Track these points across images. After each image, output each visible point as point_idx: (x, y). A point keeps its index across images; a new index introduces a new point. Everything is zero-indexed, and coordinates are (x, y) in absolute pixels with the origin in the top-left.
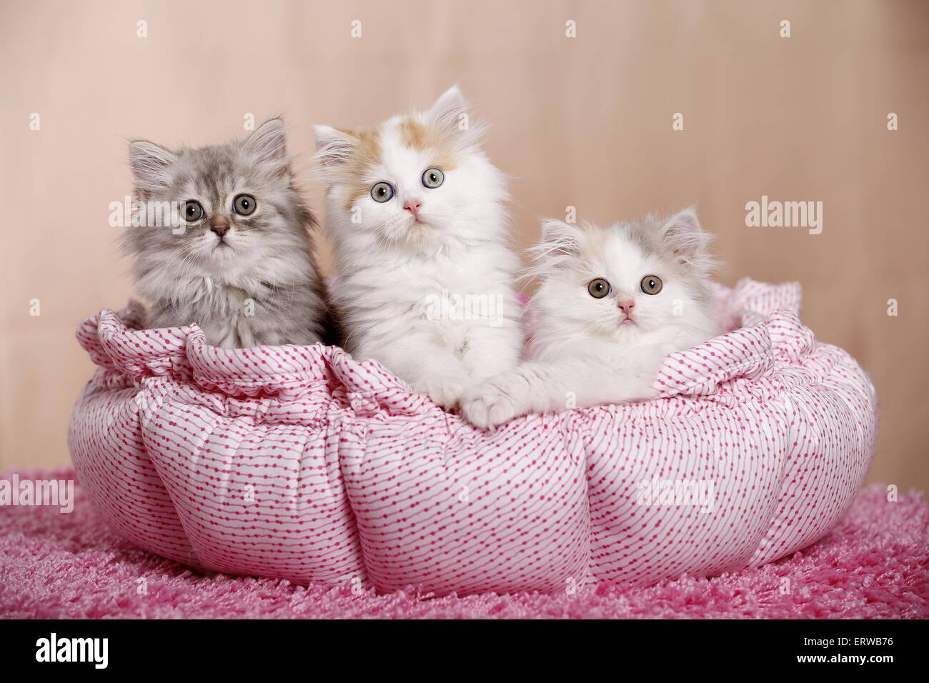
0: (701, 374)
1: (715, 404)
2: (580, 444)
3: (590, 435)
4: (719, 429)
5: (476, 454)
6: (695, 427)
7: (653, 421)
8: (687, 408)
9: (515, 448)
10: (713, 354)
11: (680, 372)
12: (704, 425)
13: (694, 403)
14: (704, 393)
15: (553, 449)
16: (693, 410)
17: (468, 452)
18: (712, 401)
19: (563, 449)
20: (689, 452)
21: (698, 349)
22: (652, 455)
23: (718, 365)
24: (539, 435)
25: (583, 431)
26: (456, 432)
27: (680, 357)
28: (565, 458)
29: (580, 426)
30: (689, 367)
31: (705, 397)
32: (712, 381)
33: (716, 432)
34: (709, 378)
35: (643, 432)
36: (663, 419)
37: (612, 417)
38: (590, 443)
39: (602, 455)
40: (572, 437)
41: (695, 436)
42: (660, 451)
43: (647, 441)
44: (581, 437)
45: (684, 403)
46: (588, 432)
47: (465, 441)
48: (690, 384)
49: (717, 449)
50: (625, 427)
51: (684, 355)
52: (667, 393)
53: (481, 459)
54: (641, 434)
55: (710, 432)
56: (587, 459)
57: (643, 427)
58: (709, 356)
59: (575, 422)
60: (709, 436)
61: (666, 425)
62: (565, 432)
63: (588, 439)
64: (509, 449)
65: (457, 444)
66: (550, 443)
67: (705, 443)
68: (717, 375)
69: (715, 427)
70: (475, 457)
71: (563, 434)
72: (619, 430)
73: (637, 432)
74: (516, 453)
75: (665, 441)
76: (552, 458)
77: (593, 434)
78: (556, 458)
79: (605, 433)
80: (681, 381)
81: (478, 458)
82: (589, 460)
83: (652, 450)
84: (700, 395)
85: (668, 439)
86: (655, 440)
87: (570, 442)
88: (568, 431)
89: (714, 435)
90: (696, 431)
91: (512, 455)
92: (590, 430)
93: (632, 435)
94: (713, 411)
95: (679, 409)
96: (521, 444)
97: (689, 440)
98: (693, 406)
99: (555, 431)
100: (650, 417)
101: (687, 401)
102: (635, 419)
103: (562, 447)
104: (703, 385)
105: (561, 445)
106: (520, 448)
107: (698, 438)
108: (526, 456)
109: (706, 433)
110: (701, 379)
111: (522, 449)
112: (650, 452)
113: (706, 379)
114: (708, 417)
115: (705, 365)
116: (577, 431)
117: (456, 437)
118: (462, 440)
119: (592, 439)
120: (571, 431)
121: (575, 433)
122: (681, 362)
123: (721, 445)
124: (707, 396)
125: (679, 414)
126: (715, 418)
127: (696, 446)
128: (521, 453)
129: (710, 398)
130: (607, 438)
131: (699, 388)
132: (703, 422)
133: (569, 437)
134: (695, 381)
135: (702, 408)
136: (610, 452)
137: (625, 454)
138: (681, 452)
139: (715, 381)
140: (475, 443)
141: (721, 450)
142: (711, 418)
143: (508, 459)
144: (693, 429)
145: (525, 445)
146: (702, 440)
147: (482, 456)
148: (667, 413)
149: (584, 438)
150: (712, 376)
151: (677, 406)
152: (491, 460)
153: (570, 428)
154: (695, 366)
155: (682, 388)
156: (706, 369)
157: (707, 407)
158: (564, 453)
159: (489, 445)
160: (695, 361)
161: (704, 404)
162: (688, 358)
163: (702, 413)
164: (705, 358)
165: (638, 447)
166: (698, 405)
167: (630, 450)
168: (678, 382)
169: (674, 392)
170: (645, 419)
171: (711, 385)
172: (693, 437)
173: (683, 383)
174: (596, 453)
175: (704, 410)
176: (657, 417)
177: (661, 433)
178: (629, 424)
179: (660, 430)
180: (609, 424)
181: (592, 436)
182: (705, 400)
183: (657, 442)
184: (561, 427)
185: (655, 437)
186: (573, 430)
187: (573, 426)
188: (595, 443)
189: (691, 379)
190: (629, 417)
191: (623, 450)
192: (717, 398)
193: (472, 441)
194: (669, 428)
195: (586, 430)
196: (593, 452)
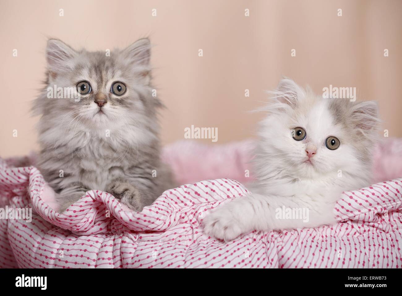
0: (365, 207)
1: (375, 229)
2: (275, 251)
3: (281, 245)
4: (374, 245)
5: (206, 254)
6: (358, 244)
7: (327, 239)
8: (354, 230)
9: (232, 251)
10: (373, 194)
11: (350, 204)
12: (364, 243)
13: (359, 228)
14: (366, 220)
15: (257, 253)
16: (358, 232)
17: (200, 252)
18: (373, 226)
19: (264, 254)
20: (350, 259)
21: (363, 190)
22: (323, 260)
23: (377, 202)
24: (250, 244)
25: (278, 243)
26: (196, 240)
27: (351, 194)
28: (264, 259)
29: (276, 239)
30: (356, 201)
31: (367, 224)
32: (372, 212)
33: (372, 248)
34: (370, 210)
35: (318, 245)
36: (335, 237)
37: (298, 234)
38: (281, 250)
39: (289, 259)
40: (270, 247)
41: (356, 249)
42: (329, 258)
43: (320, 251)
44: (276, 246)
45: (353, 227)
46: (281, 243)
47: (200, 245)
48: (356, 213)
49: (372, 258)
50: (307, 241)
51: (353, 193)
52: (341, 217)
53: (208, 257)
54: (317, 246)
55: (367, 247)
56: (279, 261)
57: (320, 242)
58: (371, 195)
59: (272, 236)
60: (367, 250)
61: (336, 241)
62: (267, 243)
63: (280, 248)
64: (227, 251)
65: (196, 246)
66: (256, 249)
67: (363, 254)
68: (376, 208)
69: (372, 244)
70: (205, 256)
71: (265, 244)
72: (302, 243)
73: (314, 245)
74: (232, 254)
75: (333, 251)
76: (256, 259)
77: (283, 245)
78: (258, 259)
79: (292, 244)
80: (350, 210)
81: (206, 256)
82: (281, 261)
83: (323, 257)
84: (364, 222)
85: (336, 250)
86: (326, 250)
87: (268, 249)
88: (269, 243)
89: (370, 250)
90: (357, 247)
91: (229, 256)
92: (283, 242)
93: (311, 247)
94: (373, 233)
95: (348, 231)
96: (236, 249)
97: (351, 252)
98: (358, 229)
99: (261, 242)
100: (326, 236)
101: (355, 225)
102: (315, 237)
103: (264, 252)
104: (365, 214)
105: (263, 251)
106: (235, 251)
107: (358, 251)
108: (239, 256)
109: (365, 248)
110: (364, 210)
111: (236, 252)
112: (321, 258)
113: (368, 211)
114: (369, 237)
115: (367, 201)
116: (274, 242)
117: (196, 243)
118: (199, 244)
119: (282, 248)
120: (270, 242)
121: (272, 243)
122: (351, 197)
123: (374, 256)
124: (369, 222)
125: (348, 234)
126: (373, 238)
127: (356, 256)
128: (235, 254)
129: (372, 224)
130: (293, 248)
131: (362, 216)
132: (364, 240)
133: (268, 245)
134: (359, 211)
135: (365, 231)
136: (294, 257)
137: (304, 259)
138: (344, 259)
139: (374, 213)
140: (207, 247)
141: (374, 260)
142: (371, 238)
143: (226, 258)
144: (355, 244)
145: (238, 249)
146: (361, 252)
147: (209, 255)
148: (339, 233)
149: (278, 247)
150: (372, 209)
151: (347, 229)
152: (214, 258)
153: (270, 240)
154: (360, 201)
155: (351, 215)
156: (368, 204)
157: (369, 230)
158: (264, 256)
159: (215, 249)
160: (360, 198)
161: (367, 228)
162: (356, 196)
163: (366, 235)
164: (368, 196)
165: (314, 254)
166: (362, 229)
167: (308, 256)
168: (348, 211)
169: (345, 217)
170: (323, 237)
171: (371, 215)
172: (354, 250)
173: (352, 212)
174: (285, 257)
175: (367, 233)
176: (331, 236)
177: (331, 246)
178: (310, 239)
179: (331, 244)
180: (296, 239)
181: (283, 246)
182: (368, 226)
183: (327, 252)
184: (264, 240)
185: (326, 249)
186: (271, 241)
187: (272, 239)
188: (284, 251)
189: (357, 210)
190: (311, 235)
191: (303, 256)
192: (376, 225)
193: (205, 246)
194: (338, 243)
195: (280, 242)
196: (283, 257)
